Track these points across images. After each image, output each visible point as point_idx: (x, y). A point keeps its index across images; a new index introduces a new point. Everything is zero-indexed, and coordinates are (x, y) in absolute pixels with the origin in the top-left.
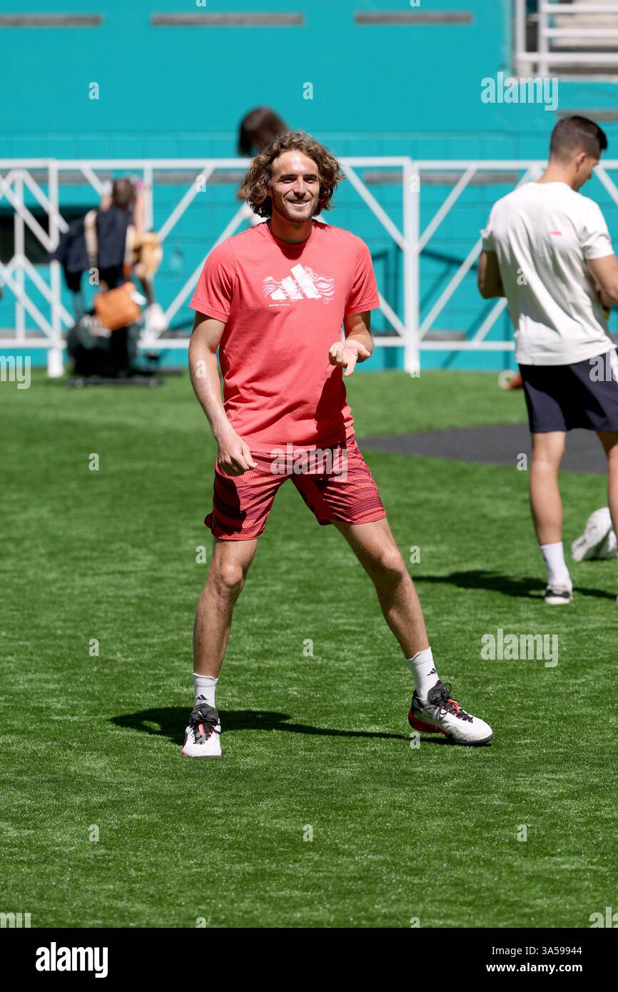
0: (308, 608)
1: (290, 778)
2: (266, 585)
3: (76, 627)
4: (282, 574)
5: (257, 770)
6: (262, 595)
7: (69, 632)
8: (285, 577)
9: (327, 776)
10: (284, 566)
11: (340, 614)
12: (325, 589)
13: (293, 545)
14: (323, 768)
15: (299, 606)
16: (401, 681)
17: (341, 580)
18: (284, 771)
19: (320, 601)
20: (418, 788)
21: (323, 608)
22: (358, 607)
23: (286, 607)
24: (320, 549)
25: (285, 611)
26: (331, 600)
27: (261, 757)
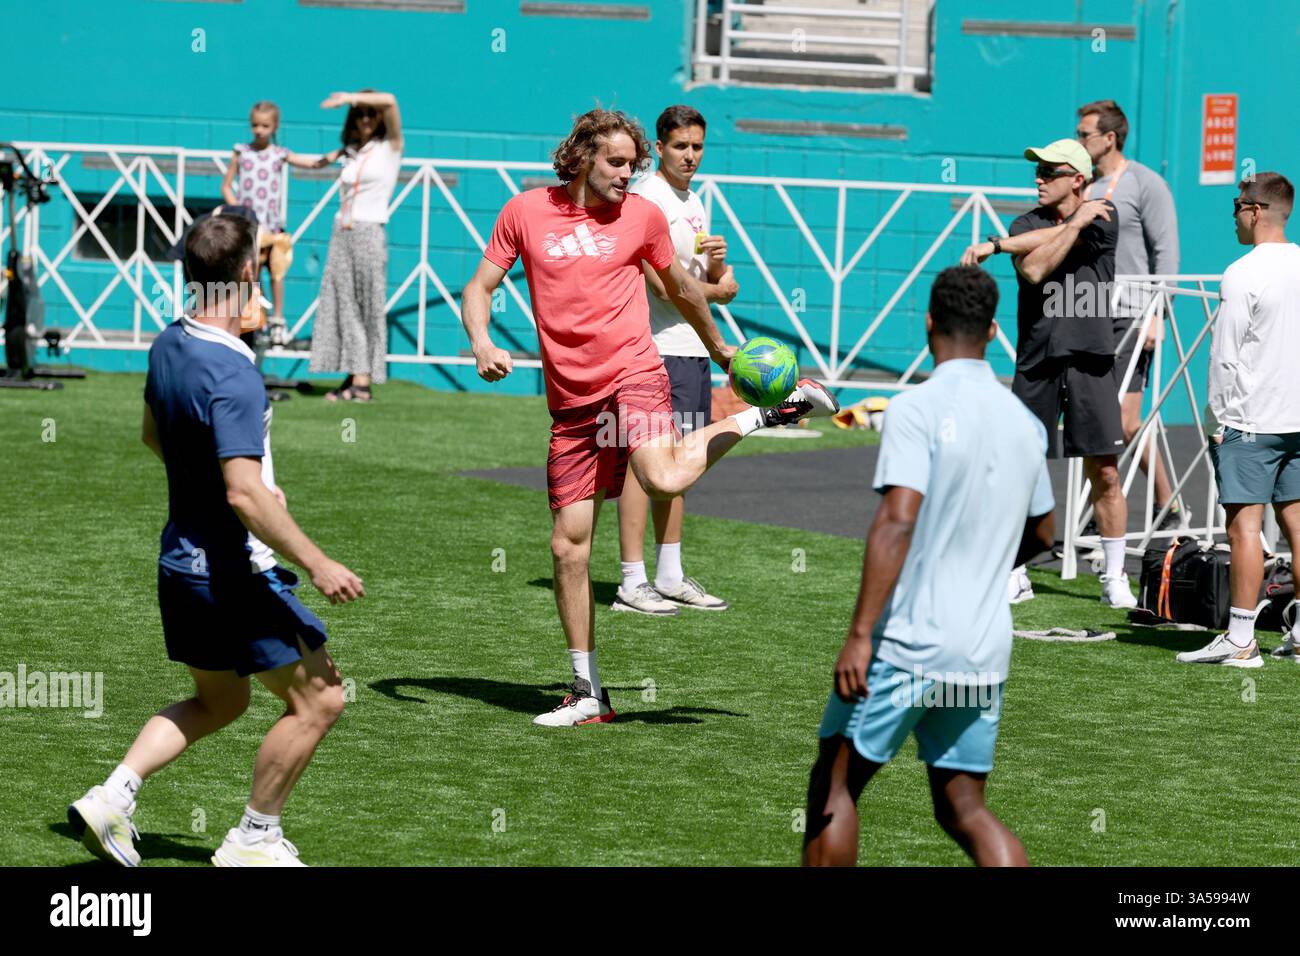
0: (398, 653)
1: (343, 841)
2: (357, 626)
3: (140, 662)
4: (377, 614)
5: (308, 829)
6: (351, 637)
7: (131, 667)
8: (381, 618)
9: (384, 840)
10: (381, 605)
11: (432, 662)
12: (421, 633)
13: (395, 583)
14: (382, 831)
15: (389, 650)
16: (485, 739)
17: (440, 624)
18: (338, 832)
19: (413, 647)
20: (481, 859)
21: (416, 654)
22: (452, 654)
23: (374, 651)
24: (424, 589)
25: (373, 655)
26: (426, 646)
27: (316, 815)
